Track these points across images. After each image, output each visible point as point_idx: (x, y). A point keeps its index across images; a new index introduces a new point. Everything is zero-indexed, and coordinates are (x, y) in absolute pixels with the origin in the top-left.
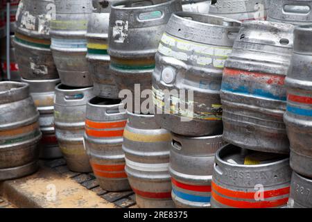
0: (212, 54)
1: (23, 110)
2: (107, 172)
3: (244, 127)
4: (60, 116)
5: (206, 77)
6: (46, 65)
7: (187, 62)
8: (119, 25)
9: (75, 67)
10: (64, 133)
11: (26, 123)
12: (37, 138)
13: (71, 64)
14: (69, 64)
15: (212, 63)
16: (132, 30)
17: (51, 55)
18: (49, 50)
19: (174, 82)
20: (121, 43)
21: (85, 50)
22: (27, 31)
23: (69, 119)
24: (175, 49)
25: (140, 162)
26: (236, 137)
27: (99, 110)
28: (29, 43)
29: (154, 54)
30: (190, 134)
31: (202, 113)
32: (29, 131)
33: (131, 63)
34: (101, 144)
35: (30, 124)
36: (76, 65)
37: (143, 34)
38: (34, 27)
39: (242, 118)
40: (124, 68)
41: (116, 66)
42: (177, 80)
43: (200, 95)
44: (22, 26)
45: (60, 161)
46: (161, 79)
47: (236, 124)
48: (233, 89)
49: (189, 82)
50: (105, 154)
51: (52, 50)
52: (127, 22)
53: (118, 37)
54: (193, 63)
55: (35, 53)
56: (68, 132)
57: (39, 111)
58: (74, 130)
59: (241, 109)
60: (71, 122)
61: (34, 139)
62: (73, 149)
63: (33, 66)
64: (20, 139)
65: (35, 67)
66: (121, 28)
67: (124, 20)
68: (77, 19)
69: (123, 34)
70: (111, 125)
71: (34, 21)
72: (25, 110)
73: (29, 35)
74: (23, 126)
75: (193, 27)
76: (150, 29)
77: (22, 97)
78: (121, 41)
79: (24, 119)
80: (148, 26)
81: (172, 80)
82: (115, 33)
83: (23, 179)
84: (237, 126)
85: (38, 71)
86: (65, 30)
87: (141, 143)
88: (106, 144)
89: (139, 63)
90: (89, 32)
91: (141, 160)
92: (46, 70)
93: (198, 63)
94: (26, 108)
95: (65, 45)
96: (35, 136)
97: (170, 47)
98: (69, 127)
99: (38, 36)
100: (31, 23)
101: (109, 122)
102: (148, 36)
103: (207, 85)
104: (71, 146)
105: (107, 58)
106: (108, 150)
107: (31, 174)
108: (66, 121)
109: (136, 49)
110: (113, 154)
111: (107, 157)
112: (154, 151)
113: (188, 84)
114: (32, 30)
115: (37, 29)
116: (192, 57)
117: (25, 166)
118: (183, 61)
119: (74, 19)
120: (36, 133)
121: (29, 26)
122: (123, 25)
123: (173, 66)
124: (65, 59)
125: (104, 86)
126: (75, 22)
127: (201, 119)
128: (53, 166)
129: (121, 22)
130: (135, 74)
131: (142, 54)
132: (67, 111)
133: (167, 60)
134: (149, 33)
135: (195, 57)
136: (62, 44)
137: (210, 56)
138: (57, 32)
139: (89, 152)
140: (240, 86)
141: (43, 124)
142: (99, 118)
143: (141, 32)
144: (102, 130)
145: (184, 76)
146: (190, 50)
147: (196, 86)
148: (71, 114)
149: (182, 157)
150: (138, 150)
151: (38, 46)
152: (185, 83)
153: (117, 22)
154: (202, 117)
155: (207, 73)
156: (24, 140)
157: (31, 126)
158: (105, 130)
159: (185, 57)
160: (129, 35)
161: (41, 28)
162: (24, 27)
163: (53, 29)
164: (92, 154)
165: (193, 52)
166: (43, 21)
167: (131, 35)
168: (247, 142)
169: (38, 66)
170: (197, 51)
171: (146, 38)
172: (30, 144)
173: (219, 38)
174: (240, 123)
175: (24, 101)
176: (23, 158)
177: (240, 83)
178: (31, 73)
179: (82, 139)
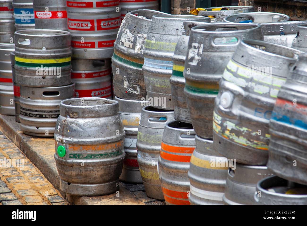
0: (270, 83)
1: (107, 127)
2: (175, 198)
3: (283, 157)
4: (142, 137)
5: (261, 106)
6: (138, 85)
7: (246, 89)
8: (195, 47)
9: (162, 89)
10: (144, 156)
11: (109, 140)
12: (119, 157)
13: (159, 86)
14: (157, 86)
15: (269, 93)
16: (206, 53)
17: (143, 75)
18: (141, 69)
19: (231, 107)
20: (194, 66)
21: (171, 72)
22: (125, 49)
23: (149, 141)
24: (235, 75)
25: (201, 188)
26: (275, 166)
27: (174, 133)
28: (125, 62)
29: (219, 79)
30: (244, 162)
31: (255, 142)
32: (111, 149)
33: (201, 87)
34: (171, 168)
35: (113, 142)
36: (163, 86)
37: (216, 59)
38: (131, 45)
39: (282, 147)
40: (194, 91)
41: (188, 89)
42: (234, 105)
43: (255, 123)
44: (121, 43)
45: (141, 187)
46: (220, 103)
47: (276, 153)
48: (278, 118)
49: (245, 109)
50: (174, 178)
51: (143, 70)
52: (202, 45)
53: (192, 59)
54: (250, 90)
55: (130, 72)
56: (147, 155)
57: (126, 131)
58: (154, 153)
59: (282, 138)
60: (151, 145)
61: (115, 158)
62: (150, 173)
63: (126, 84)
64: (101, 156)
65: (128, 86)
66: (196, 51)
67: (200, 43)
68: (170, 41)
69: (197, 57)
70: (183, 150)
71: (132, 40)
72: (110, 127)
73: (126, 53)
74: (106, 143)
75: (255, 54)
76: (224, 54)
77: (108, 114)
78: (194, 63)
79: (107, 136)
80: (221, 51)
81: (228, 105)
82: (191, 55)
83: (99, 198)
84: (278, 155)
85: (131, 91)
86: (156, 50)
87: (204, 169)
88: (177, 168)
89: (209, 87)
90: (175, 53)
91: (202, 186)
92: (138, 90)
93: (255, 91)
94: (112, 125)
95: (155, 65)
96: (117, 155)
97: (232, 72)
98: (149, 150)
99: (134, 55)
100: (129, 41)
101: (182, 147)
102: (220, 61)
103: (263, 114)
104: (149, 170)
105: (183, 80)
106: (177, 175)
107: (108, 194)
108: (147, 144)
109: (208, 72)
110: (182, 180)
111: (176, 182)
112: (215, 178)
113: (244, 111)
114: (130, 48)
115: (134, 48)
116: (250, 84)
117: (102, 184)
118: (242, 87)
119: (167, 40)
120: (118, 152)
121: (127, 44)
122: (199, 48)
123: (232, 92)
124: (153, 79)
125: (182, 110)
126: (167, 43)
127: (253, 148)
128: (132, 190)
129: (196, 45)
130: (205, 98)
131: (212, 79)
132: (149, 133)
133: (227, 85)
134: (222, 58)
135: (253, 84)
136: (152, 64)
137: (268, 85)
138: (149, 52)
139: (161, 176)
140: (284, 116)
141: (128, 145)
142: (173, 141)
143: (214, 56)
144: (174, 154)
145: (241, 102)
146: (249, 77)
147: (252, 114)
148: (152, 136)
149: (234, 185)
150: (201, 176)
151: (133, 64)
152: (241, 110)
153: (194, 44)
154: (255, 146)
155: (263, 102)
156: (104, 158)
157: (114, 145)
158: (178, 154)
159: (244, 83)
160: (202, 58)
161: (138, 46)
162: (123, 44)
163: (146, 49)
164: (163, 178)
165: (251, 80)
166: (141, 41)
167: (205, 58)
168: (285, 172)
169: (131, 86)
170: (255, 79)
171: (218, 63)
172: (110, 163)
173: (279, 69)
174: (280, 152)
175: (110, 118)
176: (102, 176)
177: (284, 113)
178: (123, 92)
179: (157, 163)
